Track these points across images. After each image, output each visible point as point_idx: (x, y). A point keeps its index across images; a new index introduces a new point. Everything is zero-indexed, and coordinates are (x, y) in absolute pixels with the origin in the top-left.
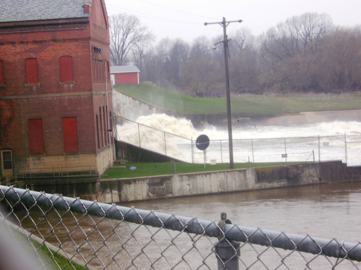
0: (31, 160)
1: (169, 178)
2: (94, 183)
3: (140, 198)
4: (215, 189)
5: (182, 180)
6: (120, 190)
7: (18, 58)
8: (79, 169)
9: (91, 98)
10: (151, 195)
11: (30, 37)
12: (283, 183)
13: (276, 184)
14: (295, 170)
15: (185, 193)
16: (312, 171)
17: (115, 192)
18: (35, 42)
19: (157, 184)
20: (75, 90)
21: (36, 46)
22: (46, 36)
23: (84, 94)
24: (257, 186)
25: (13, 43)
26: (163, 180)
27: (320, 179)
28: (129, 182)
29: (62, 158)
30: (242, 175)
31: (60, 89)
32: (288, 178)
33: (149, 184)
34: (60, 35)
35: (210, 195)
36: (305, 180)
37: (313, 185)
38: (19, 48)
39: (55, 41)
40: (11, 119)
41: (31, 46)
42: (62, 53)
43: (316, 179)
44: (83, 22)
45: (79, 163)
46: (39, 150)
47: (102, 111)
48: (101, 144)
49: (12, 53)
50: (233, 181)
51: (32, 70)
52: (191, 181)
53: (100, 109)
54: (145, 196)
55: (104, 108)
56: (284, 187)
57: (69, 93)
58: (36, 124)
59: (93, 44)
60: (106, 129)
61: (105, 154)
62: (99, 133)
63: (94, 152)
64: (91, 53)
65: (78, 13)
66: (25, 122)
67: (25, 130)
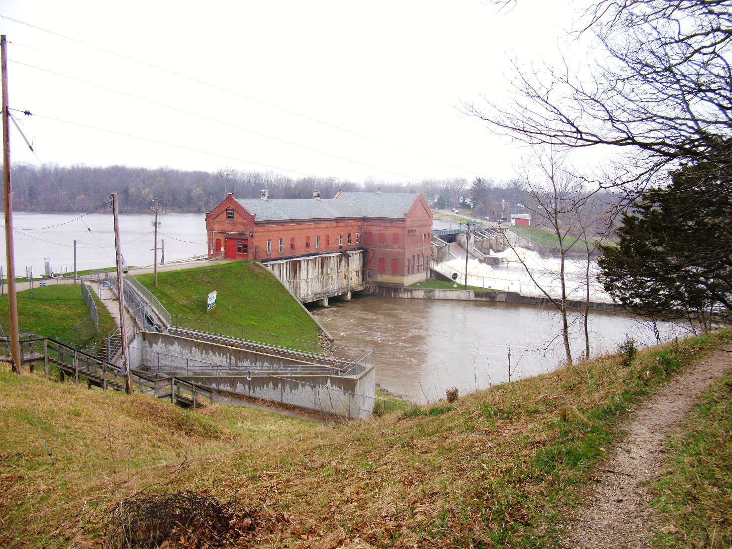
0: (379, 275)
1: (434, 291)
2: (401, 289)
3: (420, 297)
4: (454, 298)
5: (440, 292)
6: (411, 293)
7: (377, 232)
8: (398, 282)
9: (404, 252)
10: (425, 297)
11: (382, 224)
12: (488, 299)
13: (484, 299)
14: (494, 294)
15: (440, 298)
16: (502, 295)
17: (409, 293)
19: (428, 292)
20: (399, 248)
21: (383, 228)
22: (389, 225)
23: (402, 251)
24: (475, 299)
25: (376, 226)
26: (431, 291)
27: (506, 300)
28: (416, 290)
29: (390, 276)
30: (469, 292)
31: (393, 248)
32: (490, 297)
33: (424, 292)
34: (394, 225)
35: (452, 300)
36: (498, 299)
37: (502, 302)
38: (378, 228)
39: (392, 227)
40: (372, 258)
42: (395, 232)
43: (504, 300)
44: (403, 220)
45: (396, 279)
46: (382, 272)
47: (416, 257)
48: (411, 271)
49: (375, 230)
50: (463, 295)
51: (382, 238)
52: (444, 293)
53: (414, 256)
54: (422, 297)
55: (418, 255)
56: (488, 301)
57: (395, 250)
58: (382, 260)
59: (410, 229)
60: (420, 264)
61: (414, 275)
62: (410, 267)
63: (403, 275)
64: (407, 233)
65: (402, 216)
66: (378, 259)
67: (378, 263)
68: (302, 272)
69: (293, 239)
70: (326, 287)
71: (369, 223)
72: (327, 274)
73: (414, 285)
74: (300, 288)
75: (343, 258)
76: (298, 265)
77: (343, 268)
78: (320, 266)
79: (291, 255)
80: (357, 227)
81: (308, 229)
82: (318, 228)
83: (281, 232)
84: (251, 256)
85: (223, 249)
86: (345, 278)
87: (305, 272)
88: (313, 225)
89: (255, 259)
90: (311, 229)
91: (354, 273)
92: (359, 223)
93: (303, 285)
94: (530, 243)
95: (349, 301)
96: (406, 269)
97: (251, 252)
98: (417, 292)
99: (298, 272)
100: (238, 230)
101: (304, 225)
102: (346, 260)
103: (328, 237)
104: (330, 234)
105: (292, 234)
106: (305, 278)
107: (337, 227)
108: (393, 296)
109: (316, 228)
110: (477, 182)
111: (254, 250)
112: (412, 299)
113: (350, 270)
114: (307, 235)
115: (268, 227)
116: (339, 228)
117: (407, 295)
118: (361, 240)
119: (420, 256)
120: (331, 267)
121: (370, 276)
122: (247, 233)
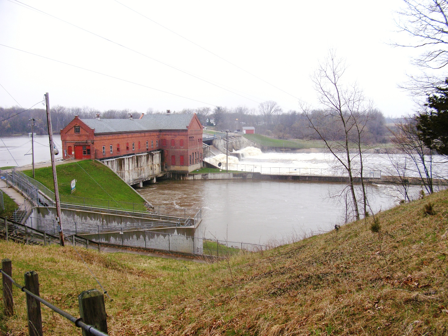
0: (172, 166)
1: (207, 174)
2: (187, 174)
3: (199, 179)
4: (221, 178)
5: (211, 175)
6: (193, 176)
7: (170, 139)
8: (184, 170)
9: (188, 151)
10: (202, 178)
11: (173, 134)
12: (241, 178)
13: (239, 178)
14: (245, 174)
15: (212, 179)
16: (250, 175)
17: (192, 177)
18: (174, 135)
19: (204, 175)
20: (183, 148)
22: (177, 134)
23: (186, 150)
24: (233, 178)
25: (168, 135)
26: (206, 175)
27: (253, 177)
28: (196, 174)
29: (179, 167)
30: (229, 174)
31: (180, 148)
32: (243, 176)
33: (202, 175)
35: (219, 179)
36: (248, 177)
37: (250, 179)
38: (170, 136)
39: (179, 135)
40: (167, 155)
41: (173, 136)
42: (181, 138)
43: (251, 177)
44: (186, 131)
45: (184, 168)
46: (174, 164)
47: (194, 154)
48: (192, 163)
49: (168, 138)
50: (226, 176)
51: (173, 142)
52: (214, 175)
53: (193, 153)
54: (200, 178)
55: (196, 153)
56: (241, 179)
57: (182, 149)
58: (173, 157)
59: (190, 136)
60: (197, 158)
61: (194, 165)
62: (192, 160)
63: (187, 165)
64: (188, 139)
65: (185, 128)
66: (171, 156)
67: (170, 158)
68: (125, 166)
69: (118, 145)
70: (140, 175)
71: (164, 133)
72: (141, 167)
73: (195, 171)
74: (125, 176)
75: (150, 156)
76: (123, 161)
77: (150, 163)
78: (136, 161)
79: (117, 155)
80: (156, 136)
81: (127, 138)
82: (134, 137)
83: (111, 140)
84: (93, 156)
85: (73, 153)
86: (151, 169)
87: (128, 165)
88: (130, 135)
89: (96, 158)
90: (129, 138)
91: (157, 165)
92: (158, 134)
93: (126, 174)
94: (256, 144)
95: (155, 184)
96: (189, 161)
97: (93, 153)
98: (197, 175)
99: (123, 166)
100: (84, 139)
101: (125, 136)
102: (152, 157)
103: (139, 143)
104: (140, 141)
105: (118, 141)
106: (128, 170)
107: (145, 136)
108: (182, 179)
109: (132, 137)
110: (217, 109)
111: (95, 152)
112: (194, 180)
113: (154, 164)
114: (127, 142)
115: (103, 137)
116: (146, 137)
117: (191, 178)
118: (159, 145)
119: (197, 153)
120: (143, 162)
121: (166, 167)
122: (89, 141)
